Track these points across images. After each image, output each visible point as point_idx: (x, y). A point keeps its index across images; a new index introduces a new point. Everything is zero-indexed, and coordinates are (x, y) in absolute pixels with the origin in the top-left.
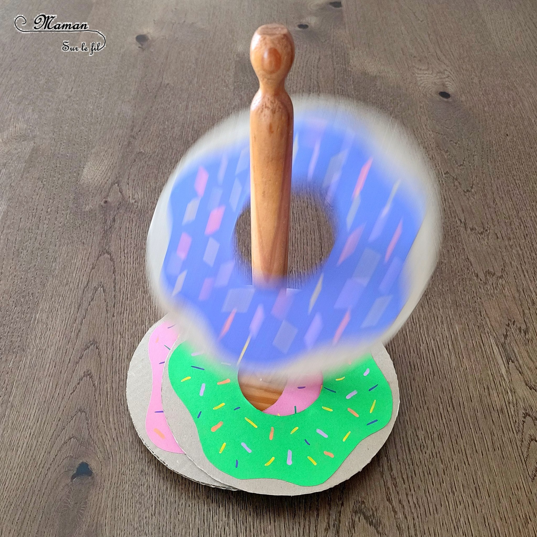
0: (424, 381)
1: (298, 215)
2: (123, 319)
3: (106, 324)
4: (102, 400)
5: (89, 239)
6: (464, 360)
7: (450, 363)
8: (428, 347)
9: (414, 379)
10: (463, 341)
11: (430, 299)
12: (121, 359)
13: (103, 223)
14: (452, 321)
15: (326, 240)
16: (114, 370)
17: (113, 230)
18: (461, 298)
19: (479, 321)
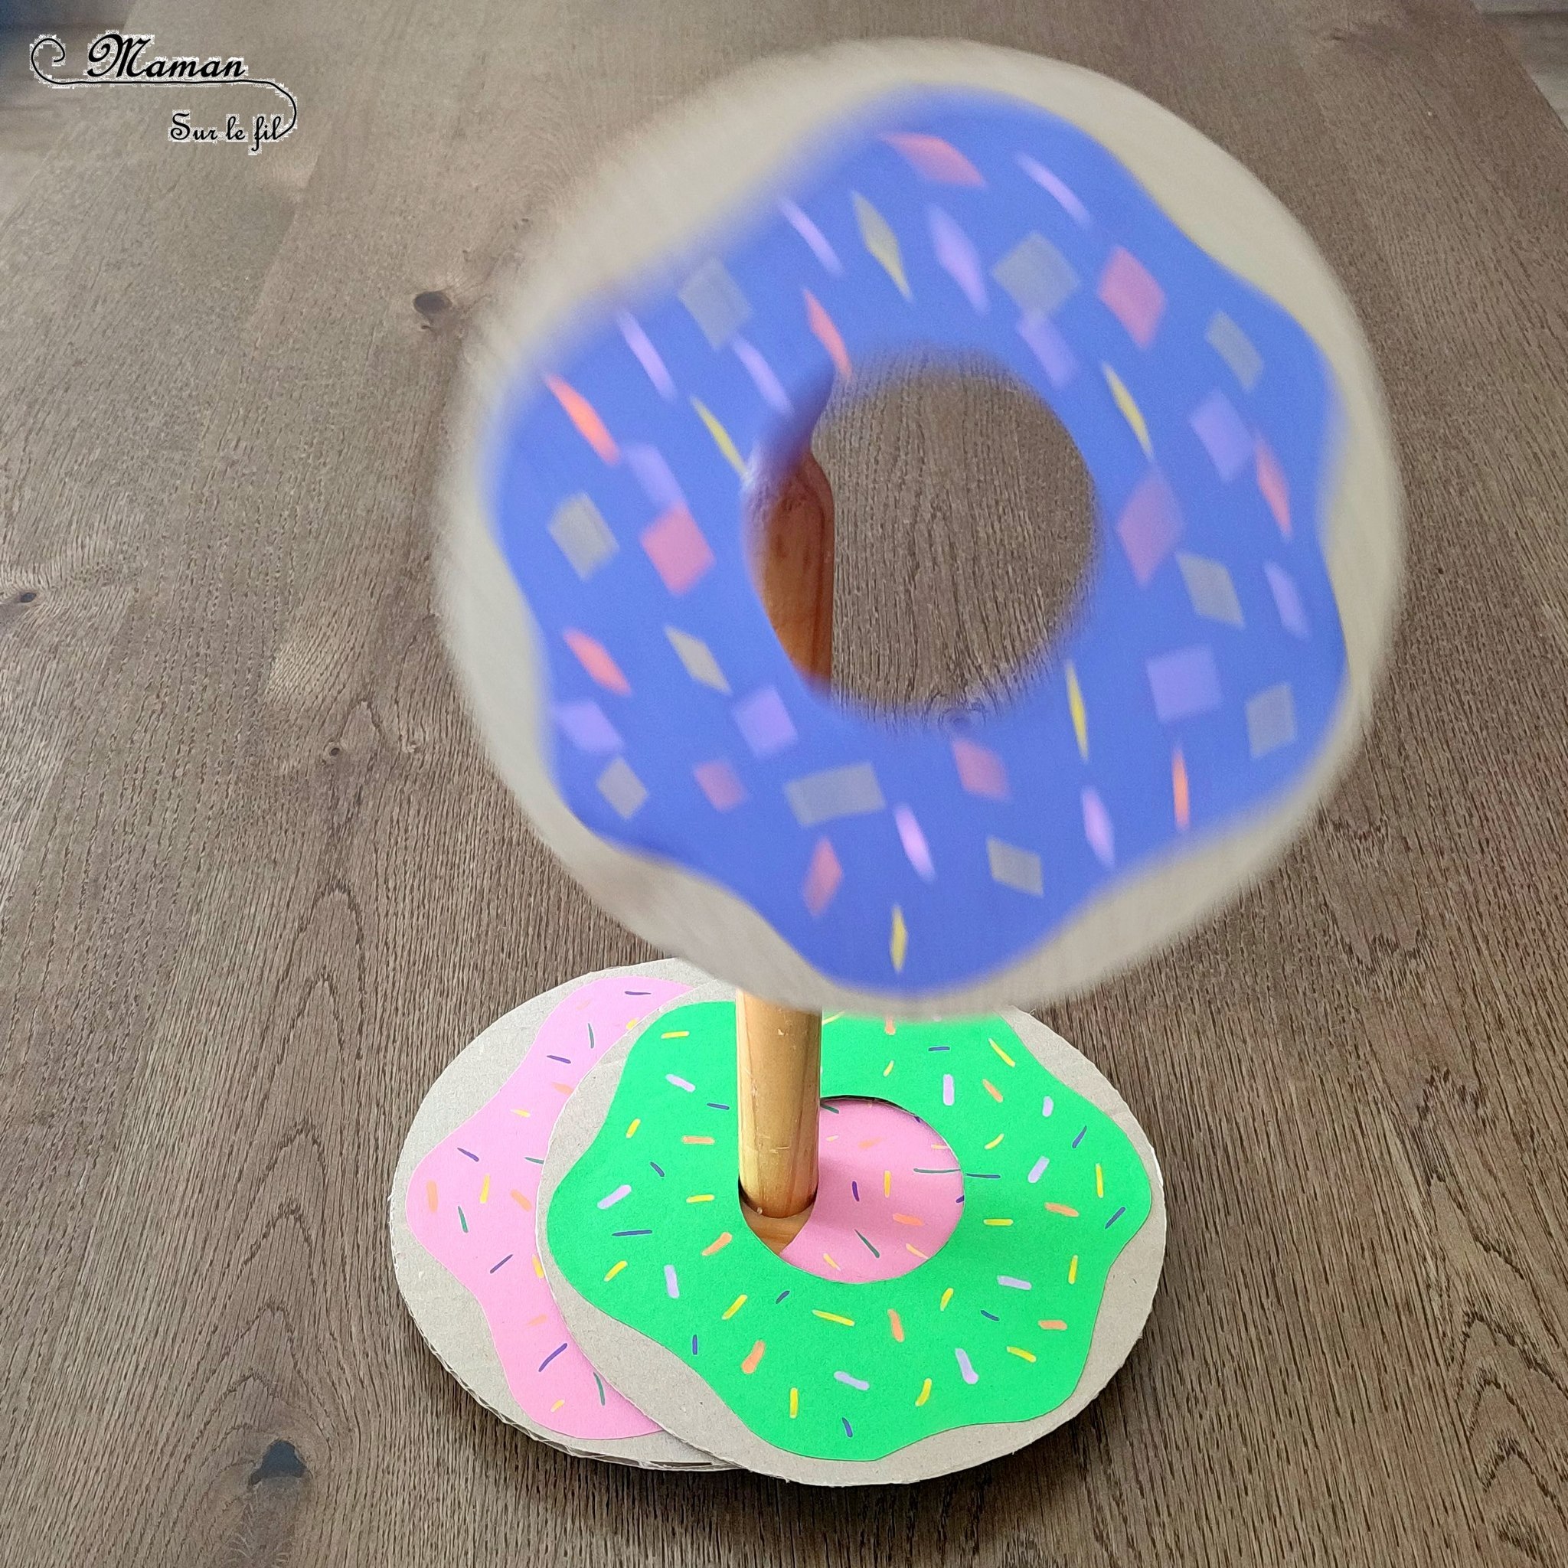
0: (1200, 1231)
2: (385, 1064)
3: (338, 1079)
4: (329, 1278)
5: (291, 851)
6: (1309, 1173)
7: (1272, 1180)
8: (1212, 1138)
10: (1307, 1124)
11: (1219, 1012)
12: (381, 1170)
13: (330, 809)
14: (1278, 1071)
16: (361, 1201)
17: (356, 828)
18: (1304, 1008)
19: (1351, 1071)
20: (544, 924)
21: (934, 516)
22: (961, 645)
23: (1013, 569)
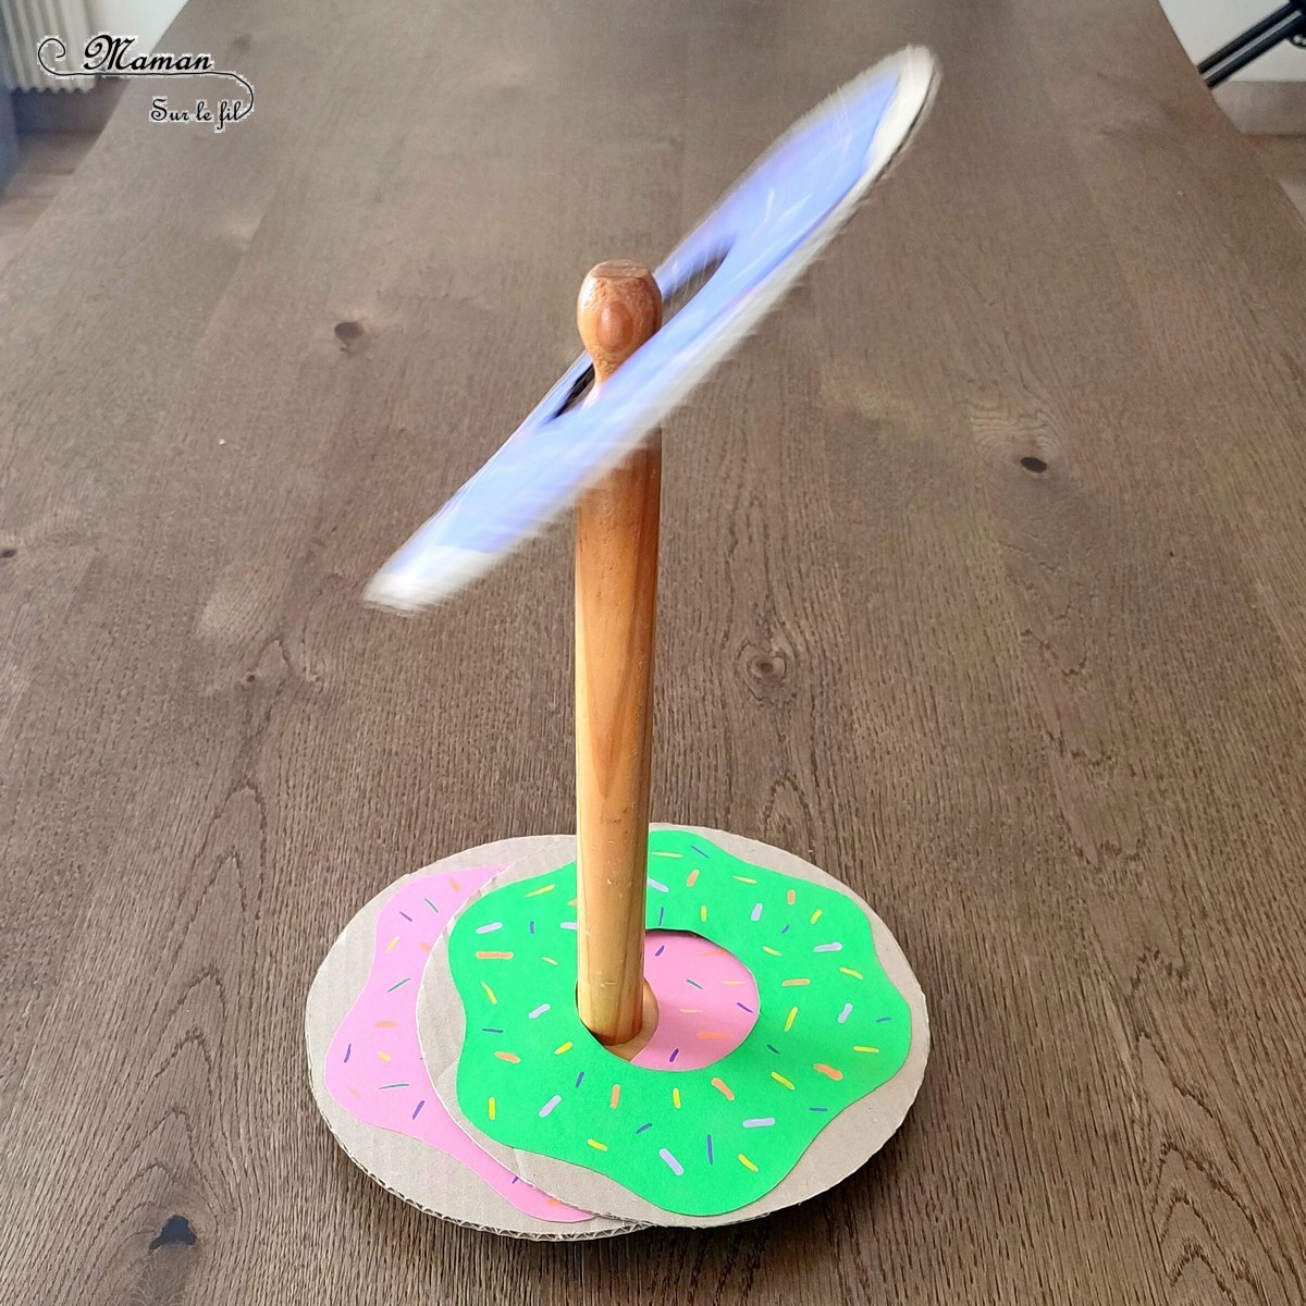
1: (681, 716)
2: (278, 923)
3: (240, 934)
4: (223, 1091)
5: (211, 756)
6: (1037, 1029)
7: (1007, 1034)
8: (957, 1000)
10: (1037, 990)
11: (969, 899)
13: (244, 723)
15: (741, 769)
16: (253, 1030)
17: (264, 738)
19: (1078, 950)
20: (414, 818)
21: (752, 504)
22: (769, 605)
23: (816, 547)
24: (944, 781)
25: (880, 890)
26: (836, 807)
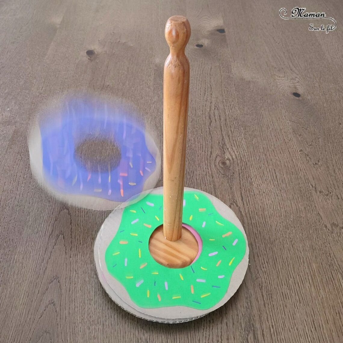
0: (293, 308)
3: (65, 263)
4: (62, 323)
9: (286, 306)
10: (319, 277)
11: (294, 244)
12: (76, 291)
14: (310, 261)
16: (71, 299)
18: (316, 243)
19: (329, 261)
21: (215, 109)
22: (223, 143)
23: (235, 123)
24: (282, 202)
25: (267, 241)
26: (250, 212)
